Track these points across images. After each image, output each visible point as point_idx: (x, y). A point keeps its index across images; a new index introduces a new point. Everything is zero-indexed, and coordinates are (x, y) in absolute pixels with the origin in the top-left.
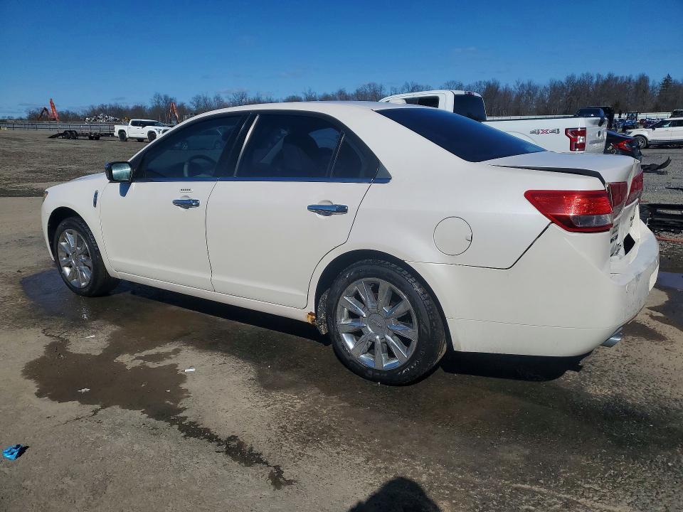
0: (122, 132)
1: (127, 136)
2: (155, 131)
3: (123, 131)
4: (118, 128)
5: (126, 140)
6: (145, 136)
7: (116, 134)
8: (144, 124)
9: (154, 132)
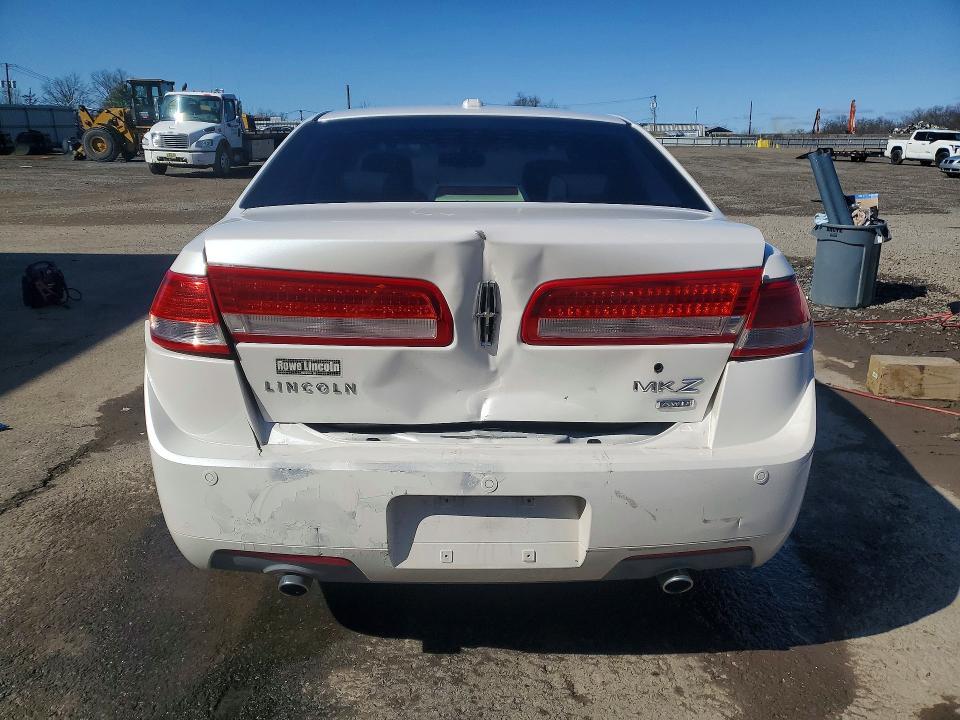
0: (897, 150)
1: (903, 157)
2: (950, 148)
3: (900, 148)
4: (892, 143)
5: (900, 163)
6: (932, 156)
7: (888, 153)
8: (934, 137)
9: (947, 150)
